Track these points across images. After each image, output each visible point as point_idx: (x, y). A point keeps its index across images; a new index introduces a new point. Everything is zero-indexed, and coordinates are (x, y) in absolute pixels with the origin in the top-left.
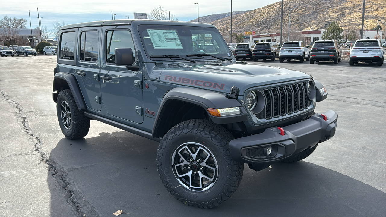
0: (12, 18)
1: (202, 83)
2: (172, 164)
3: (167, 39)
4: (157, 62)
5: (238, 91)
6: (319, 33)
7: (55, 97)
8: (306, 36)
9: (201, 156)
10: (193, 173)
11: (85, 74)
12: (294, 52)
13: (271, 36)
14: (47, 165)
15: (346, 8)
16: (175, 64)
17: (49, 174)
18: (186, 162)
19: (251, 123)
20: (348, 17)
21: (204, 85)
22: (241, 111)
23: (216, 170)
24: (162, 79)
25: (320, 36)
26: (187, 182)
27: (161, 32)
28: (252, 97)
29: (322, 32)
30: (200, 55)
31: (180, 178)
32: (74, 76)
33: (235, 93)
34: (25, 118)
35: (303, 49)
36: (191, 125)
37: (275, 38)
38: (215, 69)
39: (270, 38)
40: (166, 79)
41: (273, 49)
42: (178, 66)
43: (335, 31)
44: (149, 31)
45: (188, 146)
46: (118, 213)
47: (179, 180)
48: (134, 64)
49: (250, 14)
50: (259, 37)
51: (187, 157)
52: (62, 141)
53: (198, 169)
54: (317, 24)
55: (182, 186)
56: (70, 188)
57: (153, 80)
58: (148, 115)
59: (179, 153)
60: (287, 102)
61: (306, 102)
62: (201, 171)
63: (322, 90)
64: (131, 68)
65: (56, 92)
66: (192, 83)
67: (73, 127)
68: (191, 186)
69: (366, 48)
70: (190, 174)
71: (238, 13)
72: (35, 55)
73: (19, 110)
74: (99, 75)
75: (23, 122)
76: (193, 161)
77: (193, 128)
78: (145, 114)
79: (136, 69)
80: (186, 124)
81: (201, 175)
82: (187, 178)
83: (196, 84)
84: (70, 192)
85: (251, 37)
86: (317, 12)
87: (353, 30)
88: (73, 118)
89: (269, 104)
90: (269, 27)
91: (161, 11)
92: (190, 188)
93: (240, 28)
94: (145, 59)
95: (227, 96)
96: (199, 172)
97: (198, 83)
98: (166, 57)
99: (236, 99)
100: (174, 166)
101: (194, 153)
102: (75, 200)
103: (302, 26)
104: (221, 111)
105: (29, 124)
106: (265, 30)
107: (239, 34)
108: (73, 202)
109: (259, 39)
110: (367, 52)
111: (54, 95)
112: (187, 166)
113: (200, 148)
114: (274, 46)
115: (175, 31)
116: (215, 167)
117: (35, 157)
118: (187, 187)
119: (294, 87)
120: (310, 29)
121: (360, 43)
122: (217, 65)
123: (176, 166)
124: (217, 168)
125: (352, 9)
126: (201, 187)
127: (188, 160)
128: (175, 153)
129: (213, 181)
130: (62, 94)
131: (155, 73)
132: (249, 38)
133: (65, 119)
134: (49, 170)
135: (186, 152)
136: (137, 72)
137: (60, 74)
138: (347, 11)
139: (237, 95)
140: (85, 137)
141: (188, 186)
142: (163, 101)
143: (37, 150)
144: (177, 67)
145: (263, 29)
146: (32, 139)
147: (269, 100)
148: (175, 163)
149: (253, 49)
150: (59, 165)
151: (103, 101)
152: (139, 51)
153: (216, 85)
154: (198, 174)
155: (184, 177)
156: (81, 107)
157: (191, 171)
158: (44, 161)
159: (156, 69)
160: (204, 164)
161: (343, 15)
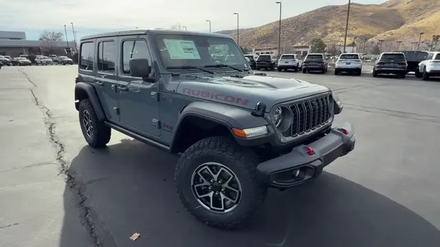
0: (51, 32)
1: (223, 98)
2: (192, 184)
3: (184, 49)
4: (174, 73)
5: (265, 107)
6: (308, 47)
7: (77, 106)
8: (298, 50)
9: (223, 177)
10: (214, 194)
11: (104, 84)
12: (290, 63)
13: (269, 49)
14: (67, 177)
15: (328, 28)
16: (193, 75)
17: (67, 187)
18: (206, 183)
19: (277, 142)
20: (330, 35)
21: (225, 99)
22: (268, 131)
23: (240, 192)
24: (180, 91)
25: (309, 51)
26: (208, 203)
27: (178, 42)
28: (278, 113)
29: (310, 47)
30: (218, 66)
31: (200, 199)
32: (94, 87)
33: (261, 110)
34: (53, 124)
35: (297, 60)
36: (212, 144)
37: (273, 51)
38: (235, 82)
39: (269, 51)
40: (184, 92)
41: (273, 60)
42: (197, 77)
43: (320, 46)
44: (166, 41)
45: (209, 166)
46: (135, 236)
47: (199, 201)
48: (150, 75)
49: (253, 31)
50: (260, 50)
51: (208, 177)
52: (85, 148)
53: (220, 191)
54: (306, 41)
55: (202, 206)
56: (86, 204)
57: (170, 92)
58: (165, 128)
59: (198, 173)
60: (312, 117)
61: (327, 116)
62: (223, 192)
63: (338, 103)
64: (147, 80)
65: (78, 101)
66: (212, 97)
67: (94, 135)
68: (212, 207)
69: (349, 61)
70: (211, 195)
71: (242, 30)
72: (72, 64)
73: (49, 115)
74: (116, 86)
75: (51, 128)
76: (214, 181)
77: (215, 147)
78: (162, 128)
79: (153, 81)
80: (206, 143)
81: (223, 197)
82: (208, 198)
83: (216, 98)
84: (87, 209)
85: (253, 50)
86: (306, 30)
87: (334, 46)
88: (94, 127)
89: (295, 120)
90: (267, 42)
91: (179, 26)
92: (211, 209)
93: (245, 42)
94: (162, 70)
95: (252, 114)
96: (221, 193)
97: (219, 97)
98: (184, 68)
99: (263, 116)
100: (193, 186)
101: (215, 173)
102: (91, 219)
103: (294, 42)
104: (247, 131)
105: (56, 130)
106: (264, 45)
107: (243, 47)
108: (88, 222)
109: (260, 52)
110: (350, 63)
111: (76, 103)
112: (208, 186)
113: (222, 169)
114: (274, 57)
115: (192, 42)
116: (238, 189)
117: (55, 167)
118: (208, 208)
119: (317, 101)
120: (299, 44)
121: (344, 57)
122: (237, 77)
123: (196, 186)
124: (241, 190)
125: (333, 28)
126: (223, 208)
127: (209, 181)
128: (194, 173)
129: (237, 203)
130: (83, 104)
131: (172, 85)
132: (252, 51)
133: (87, 127)
134: (67, 182)
135: (206, 172)
136: (152, 84)
137: (81, 84)
138: (329, 30)
139: (264, 111)
140: (107, 145)
141: (209, 206)
142: (181, 116)
143: (59, 159)
144: (195, 79)
145: (263, 43)
146: (56, 146)
147: (295, 116)
148: (195, 184)
149: (256, 60)
150: (79, 176)
151: (121, 112)
152: (155, 62)
153: (239, 100)
154: (219, 195)
155: (204, 197)
156: (100, 116)
157: (212, 192)
158: (64, 172)
159: (173, 80)
160: (226, 185)
161: (326, 34)
